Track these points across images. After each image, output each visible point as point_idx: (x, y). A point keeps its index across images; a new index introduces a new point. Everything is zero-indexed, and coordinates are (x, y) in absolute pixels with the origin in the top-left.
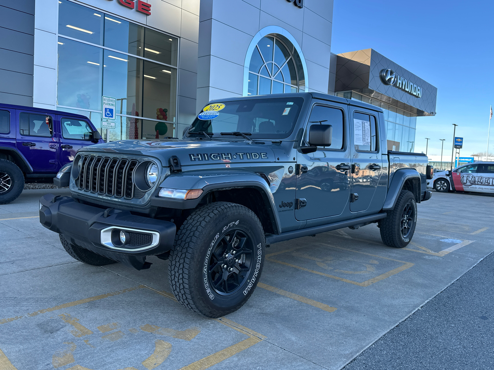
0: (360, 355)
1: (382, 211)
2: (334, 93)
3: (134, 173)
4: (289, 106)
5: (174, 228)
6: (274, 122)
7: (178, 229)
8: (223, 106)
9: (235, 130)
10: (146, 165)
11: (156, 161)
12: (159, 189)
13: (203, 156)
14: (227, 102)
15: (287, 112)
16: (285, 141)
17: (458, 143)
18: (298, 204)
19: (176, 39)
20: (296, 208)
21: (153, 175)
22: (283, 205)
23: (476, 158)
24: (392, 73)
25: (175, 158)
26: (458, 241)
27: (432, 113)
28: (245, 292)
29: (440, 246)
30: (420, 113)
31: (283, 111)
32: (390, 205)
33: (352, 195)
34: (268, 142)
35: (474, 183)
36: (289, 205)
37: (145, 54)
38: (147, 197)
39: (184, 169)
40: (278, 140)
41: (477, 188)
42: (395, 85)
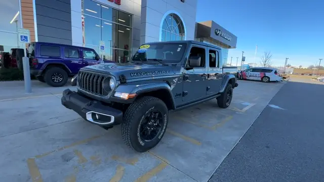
0: (215, 173)
1: (219, 93)
3: (103, 82)
4: (180, 47)
5: (122, 113)
6: (172, 53)
7: (124, 114)
8: (149, 46)
9: (154, 58)
10: (109, 79)
11: (114, 78)
12: (114, 92)
13: (137, 74)
14: (151, 44)
15: (179, 49)
16: (178, 64)
17: (243, 60)
18: (184, 94)
19: (132, 15)
20: (183, 96)
21: (112, 84)
22: (177, 95)
23: (250, 65)
24: (220, 30)
25: (123, 76)
26: (248, 104)
27: (235, 47)
28: (160, 137)
29: (242, 107)
30: (230, 47)
31: (177, 49)
32: (222, 91)
33: (207, 88)
34: (170, 64)
35: (250, 76)
36: (180, 95)
37: (119, 22)
38: (109, 96)
39: (127, 81)
40: (175, 64)
41: (251, 78)
42: (221, 36)
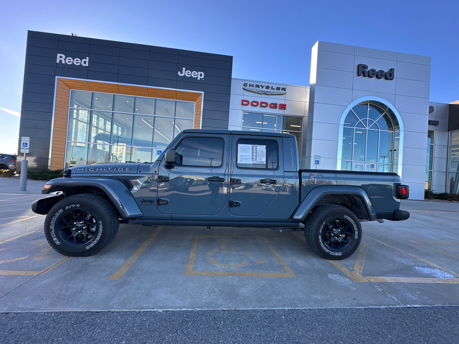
2: (448, 132)
13: (84, 169)
19: (302, 117)
20: (158, 204)
22: (145, 201)
26: (447, 275)
28: (87, 248)
32: (299, 216)
33: (232, 202)
36: (150, 201)
